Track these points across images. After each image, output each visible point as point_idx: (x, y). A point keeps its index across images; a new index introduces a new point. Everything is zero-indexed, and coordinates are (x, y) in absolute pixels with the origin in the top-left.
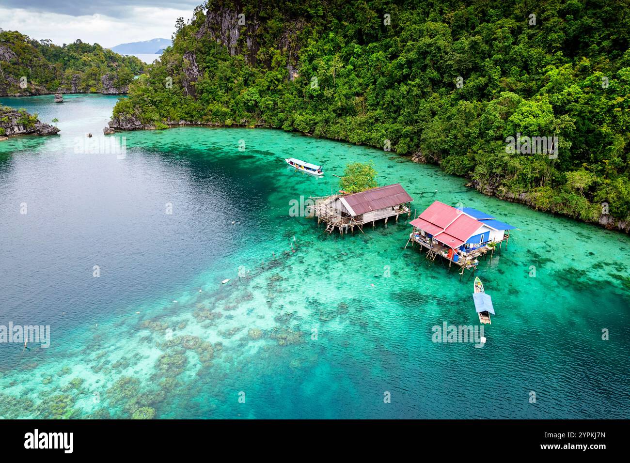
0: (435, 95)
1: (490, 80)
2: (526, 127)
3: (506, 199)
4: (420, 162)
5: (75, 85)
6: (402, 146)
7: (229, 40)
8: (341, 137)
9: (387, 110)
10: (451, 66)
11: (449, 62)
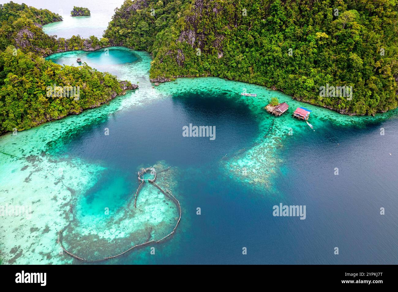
0: (278, 70)
1: (296, 68)
2: (309, 86)
3: (304, 102)
4: (275, 90)
5: (67, 47)
6: (269, 85)
7: (191, 42)
8: (246, 81)
9: (261, 73)
10: (283, 62)
11: (283, 61)
